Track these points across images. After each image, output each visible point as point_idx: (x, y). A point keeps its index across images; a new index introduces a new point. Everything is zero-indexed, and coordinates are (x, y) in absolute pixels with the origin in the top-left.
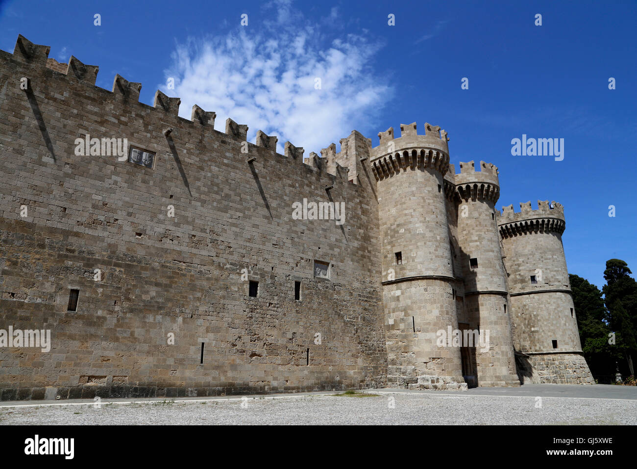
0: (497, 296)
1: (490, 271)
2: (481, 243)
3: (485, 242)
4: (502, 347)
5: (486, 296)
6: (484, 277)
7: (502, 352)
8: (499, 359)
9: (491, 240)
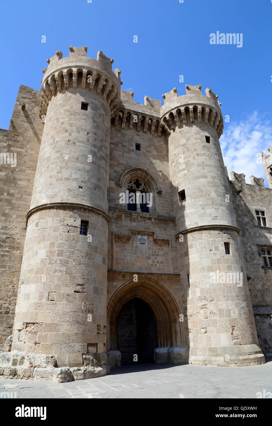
0: (212, 231)
1: (201, 201)
2: (188, 171)
3: (193, 169)
4: (219, 303)
5: (196, 234)
6: (192, 210)
7: (220, 310)
8: (215, 322)
9: (203, 165)
